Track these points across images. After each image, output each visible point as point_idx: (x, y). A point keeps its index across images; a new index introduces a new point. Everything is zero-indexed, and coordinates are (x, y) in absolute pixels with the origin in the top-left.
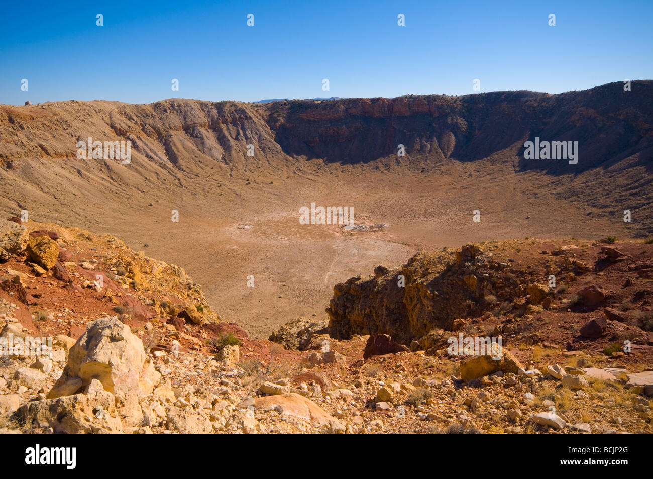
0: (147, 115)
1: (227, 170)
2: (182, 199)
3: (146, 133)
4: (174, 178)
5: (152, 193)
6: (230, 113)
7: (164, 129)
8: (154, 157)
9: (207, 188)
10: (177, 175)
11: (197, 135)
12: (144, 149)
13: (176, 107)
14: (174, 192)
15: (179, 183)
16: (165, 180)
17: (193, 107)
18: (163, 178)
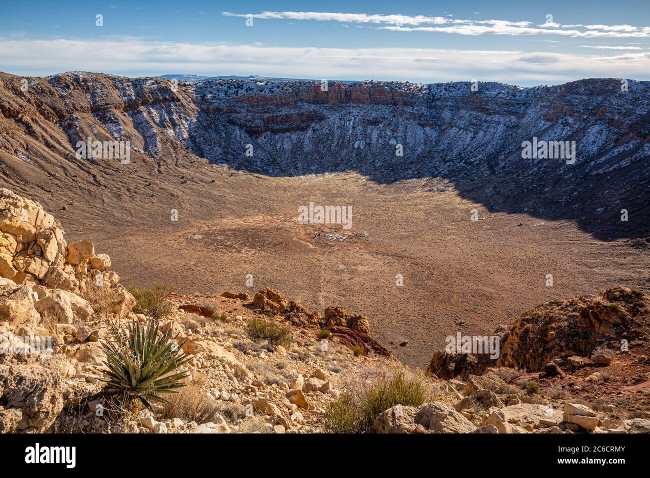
0: (43, 91)
1: (154, 164)
2: (103, 201)
3: (43, 114)
4: (87, 174)
5: (62, 193)
6: (152, 93)
7: (67, 110)
8: (57, 146)
9: (132, 187)
10: (90, 170)
11: (110, 119)
12: (43, 136)
13: (81, 83)
14: (89, 191)
15: (95, 180)
16: (76, 176)
17: (105, 83)
18: (73, 174)
